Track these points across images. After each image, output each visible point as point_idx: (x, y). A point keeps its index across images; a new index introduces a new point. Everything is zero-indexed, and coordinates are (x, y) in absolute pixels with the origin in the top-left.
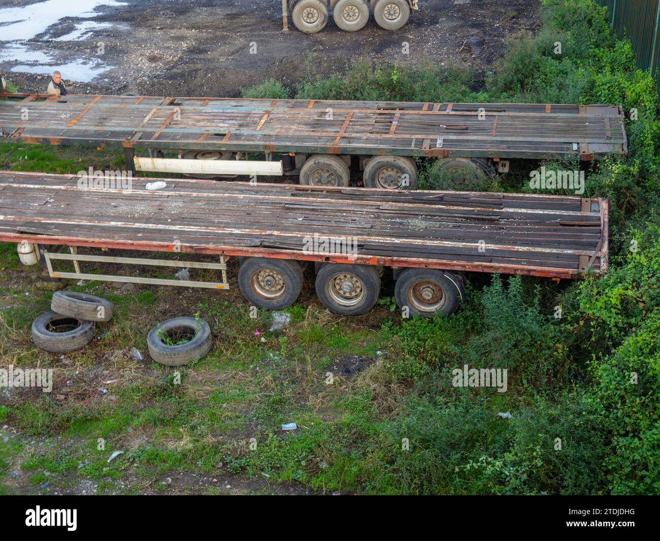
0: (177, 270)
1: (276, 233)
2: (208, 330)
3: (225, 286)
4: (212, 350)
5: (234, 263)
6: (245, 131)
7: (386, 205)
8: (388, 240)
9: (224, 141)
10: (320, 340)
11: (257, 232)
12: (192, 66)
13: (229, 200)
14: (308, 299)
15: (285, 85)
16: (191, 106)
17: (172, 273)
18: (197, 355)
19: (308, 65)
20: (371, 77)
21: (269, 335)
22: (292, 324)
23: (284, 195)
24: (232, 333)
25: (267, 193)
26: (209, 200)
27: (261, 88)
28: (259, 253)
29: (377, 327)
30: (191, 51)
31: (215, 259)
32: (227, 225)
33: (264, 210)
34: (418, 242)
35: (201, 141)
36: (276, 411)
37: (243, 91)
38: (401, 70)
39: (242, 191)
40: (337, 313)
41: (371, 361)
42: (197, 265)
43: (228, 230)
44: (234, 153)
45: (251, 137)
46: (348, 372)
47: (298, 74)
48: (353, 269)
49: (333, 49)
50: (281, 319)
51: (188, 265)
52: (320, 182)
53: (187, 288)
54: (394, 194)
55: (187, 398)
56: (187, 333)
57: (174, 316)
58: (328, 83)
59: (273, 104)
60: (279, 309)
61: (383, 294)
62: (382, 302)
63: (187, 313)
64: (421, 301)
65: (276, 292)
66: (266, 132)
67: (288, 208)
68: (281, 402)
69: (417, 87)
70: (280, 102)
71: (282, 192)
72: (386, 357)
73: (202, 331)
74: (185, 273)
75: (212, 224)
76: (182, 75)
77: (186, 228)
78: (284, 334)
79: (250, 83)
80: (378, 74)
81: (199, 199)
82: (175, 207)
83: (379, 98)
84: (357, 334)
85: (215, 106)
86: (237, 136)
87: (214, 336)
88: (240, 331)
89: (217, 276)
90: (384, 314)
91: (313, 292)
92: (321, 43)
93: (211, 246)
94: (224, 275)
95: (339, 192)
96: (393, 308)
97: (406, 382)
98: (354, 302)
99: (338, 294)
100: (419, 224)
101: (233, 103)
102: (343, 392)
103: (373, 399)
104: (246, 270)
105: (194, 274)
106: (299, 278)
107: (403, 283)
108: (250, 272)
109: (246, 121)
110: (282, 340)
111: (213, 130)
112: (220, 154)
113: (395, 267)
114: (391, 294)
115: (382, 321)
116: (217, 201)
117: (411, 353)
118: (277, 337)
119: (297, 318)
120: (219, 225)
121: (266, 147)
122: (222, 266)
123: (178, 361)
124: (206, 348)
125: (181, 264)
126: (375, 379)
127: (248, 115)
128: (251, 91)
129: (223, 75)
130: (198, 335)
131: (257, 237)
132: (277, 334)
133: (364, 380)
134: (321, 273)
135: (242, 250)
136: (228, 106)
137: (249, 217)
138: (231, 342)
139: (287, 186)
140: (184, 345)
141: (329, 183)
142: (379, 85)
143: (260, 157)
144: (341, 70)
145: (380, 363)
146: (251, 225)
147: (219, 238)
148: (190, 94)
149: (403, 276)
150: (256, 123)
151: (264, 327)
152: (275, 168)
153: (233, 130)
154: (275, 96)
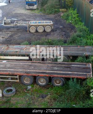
1: (28, 70)
2: (15, 90)
3: (18, 81)
4: (16, 93)
5: (20, 76)
6: (21, 51)
7: (49, 65)
8: (50, 71)
9: (18, 53)
10: (37, 91)
12: (11, 39)
13: (19, 64)
14: (34, 83)
15: (29, 42)
16: (11, 46)
17: (7, 78)
18: (13, 95)
19: (33, 39)
20: (45, 41)
22: (32, 88)
24: (20, 90)
25: (26, 63)
26: (15, 64)
27: (24, 43)
28: (25, 74)
29: (49, 89)
30: (10, 36)
31: (16, 76)
32: (19, 69)
33: (26, 66)
34: (56, 72)
35: (13, 53)
36: (29, 105)
37: (21, 43)
38: (51, 39)
39: (21, 62)
40: (40, 86)
41: (47, 95)
42: (13, 77)
44: (19, 55)
45: (23, 52)
46: (43, 97)
47: (31, 40)
48: (43, 77)
49: (37, 36)
50: (29, 87)
52: (36, 61)
53: (10, 81)
54: (51, 63)
55: (11, 103)
56: (11, 90)
57: (8, 87)
58: (37, 42)
59: (27, 46)
60: (29, 85)
61: (49, 82)
62: (49, 84)
63: (10, 86)
64: (57, 83)
65: (28, 82)
66: (26, 51)
67: (30, 66)
69: (54, 43)
71: (29, 63)
72: (50, 94)
73: (14, 90)
74: (10, 78)
75: (16, 69)
76: (9, 41)
77: (11, 70)
78: (30, 90)
81: (13, 64)
82: (8, 66)
83: (47, 45)
84: (44, 90)
85: (15, 46)
86: (20, 52)
87: (16, 91)
89: (17, 79)
91: (36, 82)
92: (35, 34)
93: (16, 73)
95: (40, 62)
96: (51, 85)
97: (55, 99)
98: (44, 84)
99: (40, 82)
100: (56, 68)
101: (19, 46)
102: (42, 102)
103: (48, 103)
104: (22, 78)
105: (12, 79)
106: (33, 79)
107: (53, 80)
109: (22, 49)
111: (15, 51)
112: (17, 55)
113: (52, 77)
114: (51, 82)
115: (49, 87)
116: (17, 64)
117: (55, 94)
120: (17, 69)
121: (25, 54)
122: (18, 77)
123: (9, 96)
124: (15, 93)
125: (10, 77)
126: (48, 99)
127: (22, 48)
129: (17, 40)
130: (13, 91)
131: (25, 71)
133: (46, 99)
134: (37, 78)
135: (22, 74)
136: (18, 46)
137: (23, 67)
138: (20, 92)
139: (30, 61)
140: (10, 93)
141: (38, 61)
142: (47, 42)
143: (24, 56)
144: (39, 39)
146: (23, 69)
148: (10, 44)
150: (24, 50)
151: (26, 89)
152: (27, 58)
153: (19, 51)
154: (27, 44)
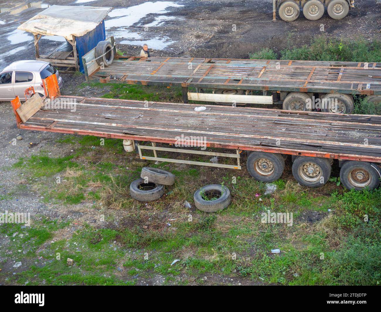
0: (211, 157)
1: (269, 137)
2: (228, 193)
3: (239, 167)
4: (230, 204)
5: (244, 154)
6: (251, 78)
7: (335, 123)
8: (337, 143)
9: (239, 84)
10: (294, 201)
11: (258, 137)
12: (220, 41)
13: (242, 118)
14: (287, 177)
15: (275, 52)
16: (220, 64)
17: (208, 159)
18: (222, 207)
19: (288, 40)
20: (326, 47)
21: (264, 197)
22: (278, 191)
23: (274, 115)
24: (243, 195)
25: (264, 114)
26: (230, 118)
27: (260, 53)
28: (260, 149)
29: (329, 195)
30: (220, 32)
31: (233, 151)
32: (241, 132)
33: (262, 124)
34: (355, 145)
35: (226, 83)
36: (268, 241)
37: (250, 55)
38: (345, 43)
39: (249, 113)
40: (304, 186)
41: (325, 215)
42: (223, 155)
43: (241, 135)
44: (245, 91)
45: (255, 82)
46: (311, 221)
47: (282, 45)
48: (315, 160)
49: (303, 31)
50: (271, 188)
51: (218, 154)
52: (295, 108)
53: (216, 168)
54: (340, 116)
55: (216, 231)
56: (217, 194)
57: (209, 184)
58: (300, 51)
59: (268, 63)
60: (270, 182)
61: (332, 175)
62: (332, 180)
63: (216, 182)
64: (356, 180)
65: (268, 172)
66: (264, 79)
67: (276, 123)
68: (271, 236)
69: (354, 53)
70: (272, 61)
71: (273, 114)
72: (334, 213)
73: (226, 193)
74: (215, 159)
75: (231, 131)
76: (215, 46)
77: (217, 134)
78: (273, 197)
79: (254, 51)
80: (330, 46)
81: (224, 117)
82: (211, 121)
83: (331, 59)
84: (317, 199)
85: (234, 64)
86: (247, 81)
87: (232, 196)
88: (247, 194)
89: (234, 161)
90: (333, 187)
91: (290, 172)
92: (295, 27)
93: (231, 144)
94: (238, 161)
95: (307, 114)
96: (338, 184)
97: (347, 229)
98: (315, 179)
99: (305, 174)
100: (356, 134)
101: (244, 62)
102: (308, 233)
103: (327, 237)
104: (251, 159)
105: (221, 160)
106: (282, 164)
107: (345, 169)
108: (253, 160)
109: (252, 72)
110: (272, 200)
111: (233, 77)
112: (236, 91)
113: (341, 159)
114: (338, 176)
115: (332, 191)
116: (235, 119)
117: (349, 211)
118: (269, 198)
119: (281, 188)
120: (236, 132)
121: (263, 87)
122: (237, 156)
123: (211, 209)
124: (227, 203)
125: (214, 154)
126: (328, 226)
127: (253, 69)
128: (255, 55)
129: (238, 46)
130: (223, 195)
131: (258, 140)
132: (269, 197)
133: (321, 226)
134: (295, 161)
135: (249, 147)
136: (241, 63)
137: (253, 128)
138: (242, 200)
139: (276, 110)
140: (215, 200)
141: (300, 109)
142: (330, 52)
143: (260, 93)
144: (308, 42)
145: (330, 216)
146: (254, 132)
147: (236, 140)
148: (219, 56)
149: (345, 165)
150: (257, 74)
151: (261, 192)
152: (268, 100)
153: (245, 78)
154: (268, 58)
